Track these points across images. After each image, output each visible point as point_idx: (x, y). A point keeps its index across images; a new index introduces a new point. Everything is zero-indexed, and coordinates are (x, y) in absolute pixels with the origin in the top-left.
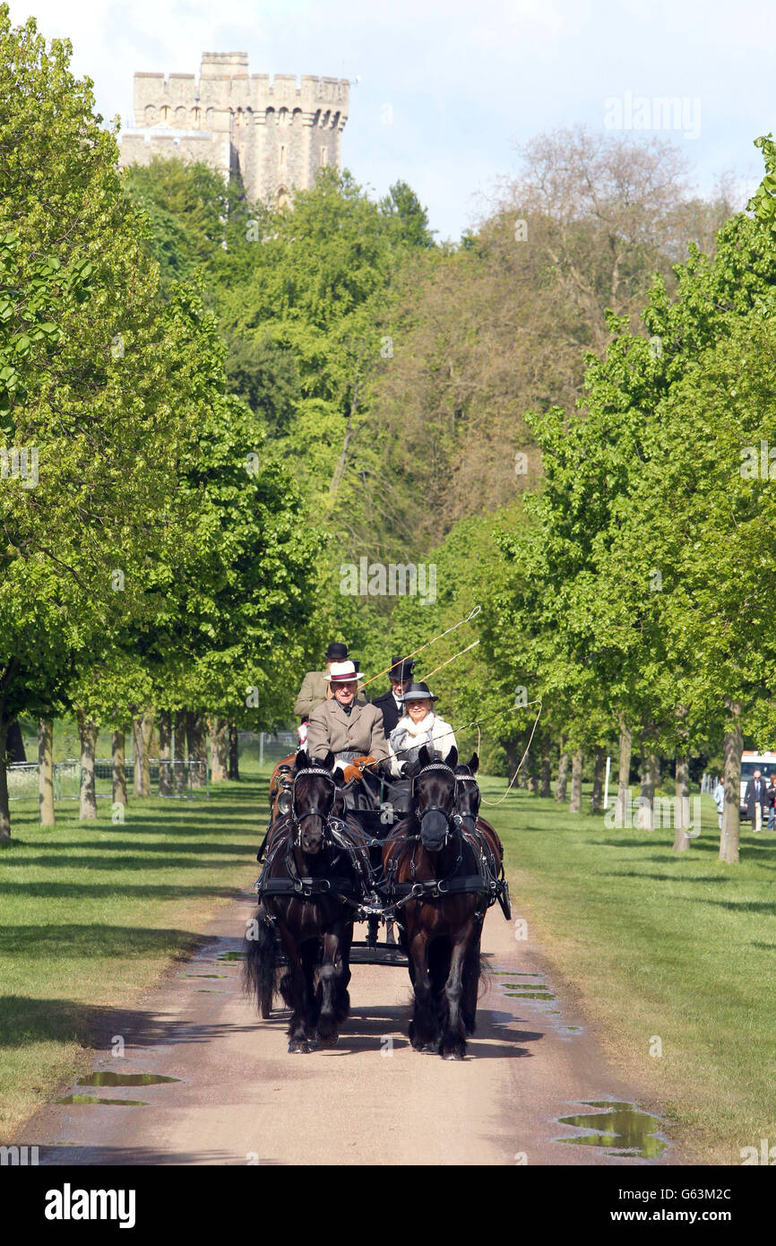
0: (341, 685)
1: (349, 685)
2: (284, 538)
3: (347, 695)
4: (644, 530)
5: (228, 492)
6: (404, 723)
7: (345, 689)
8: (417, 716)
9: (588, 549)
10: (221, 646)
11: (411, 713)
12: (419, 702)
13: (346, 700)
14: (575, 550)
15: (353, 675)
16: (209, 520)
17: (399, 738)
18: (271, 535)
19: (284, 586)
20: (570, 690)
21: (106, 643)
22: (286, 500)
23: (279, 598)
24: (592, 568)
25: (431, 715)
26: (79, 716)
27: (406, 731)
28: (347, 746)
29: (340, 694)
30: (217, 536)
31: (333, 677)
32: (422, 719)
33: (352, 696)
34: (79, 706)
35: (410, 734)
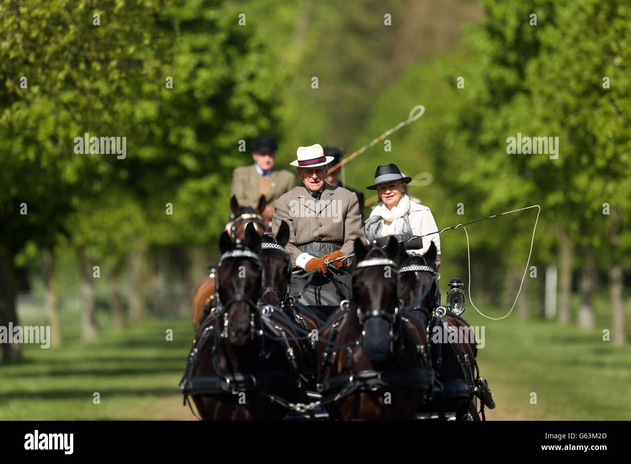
0: (310, 171)
1: (317, 170)
2: (252, 77)
3: (316, 181)
4: (571, 53)
5: (202, 40)
6: (378, 211)
7: (314, 176)
8: (391, 201)
9: (522, 75)
10: (200, 174)
11: (384, 200)
12: (391, 185)
13: (315, 187)
14: (510, 77)
15: (322, 159)
16: (185, 60)
17: (374, 227)
18: (240, 75)
19: (253, 120)
20: (512, 202)
21: (98, 177)
22: (253, 43)
23: (250, 130)
24: (527, 93)
25: (406, 197)
26: (80, 250)
27: (381, 218)
28: (316, 234)
29: (308, 181)
30: (193, 75)
31: (301, 162)
32: (396, 204)
33: (321, 183)
34: (78, 239)
35: (385, 222)
